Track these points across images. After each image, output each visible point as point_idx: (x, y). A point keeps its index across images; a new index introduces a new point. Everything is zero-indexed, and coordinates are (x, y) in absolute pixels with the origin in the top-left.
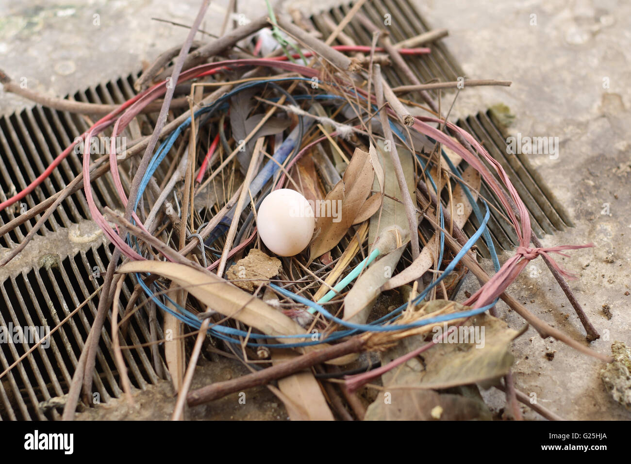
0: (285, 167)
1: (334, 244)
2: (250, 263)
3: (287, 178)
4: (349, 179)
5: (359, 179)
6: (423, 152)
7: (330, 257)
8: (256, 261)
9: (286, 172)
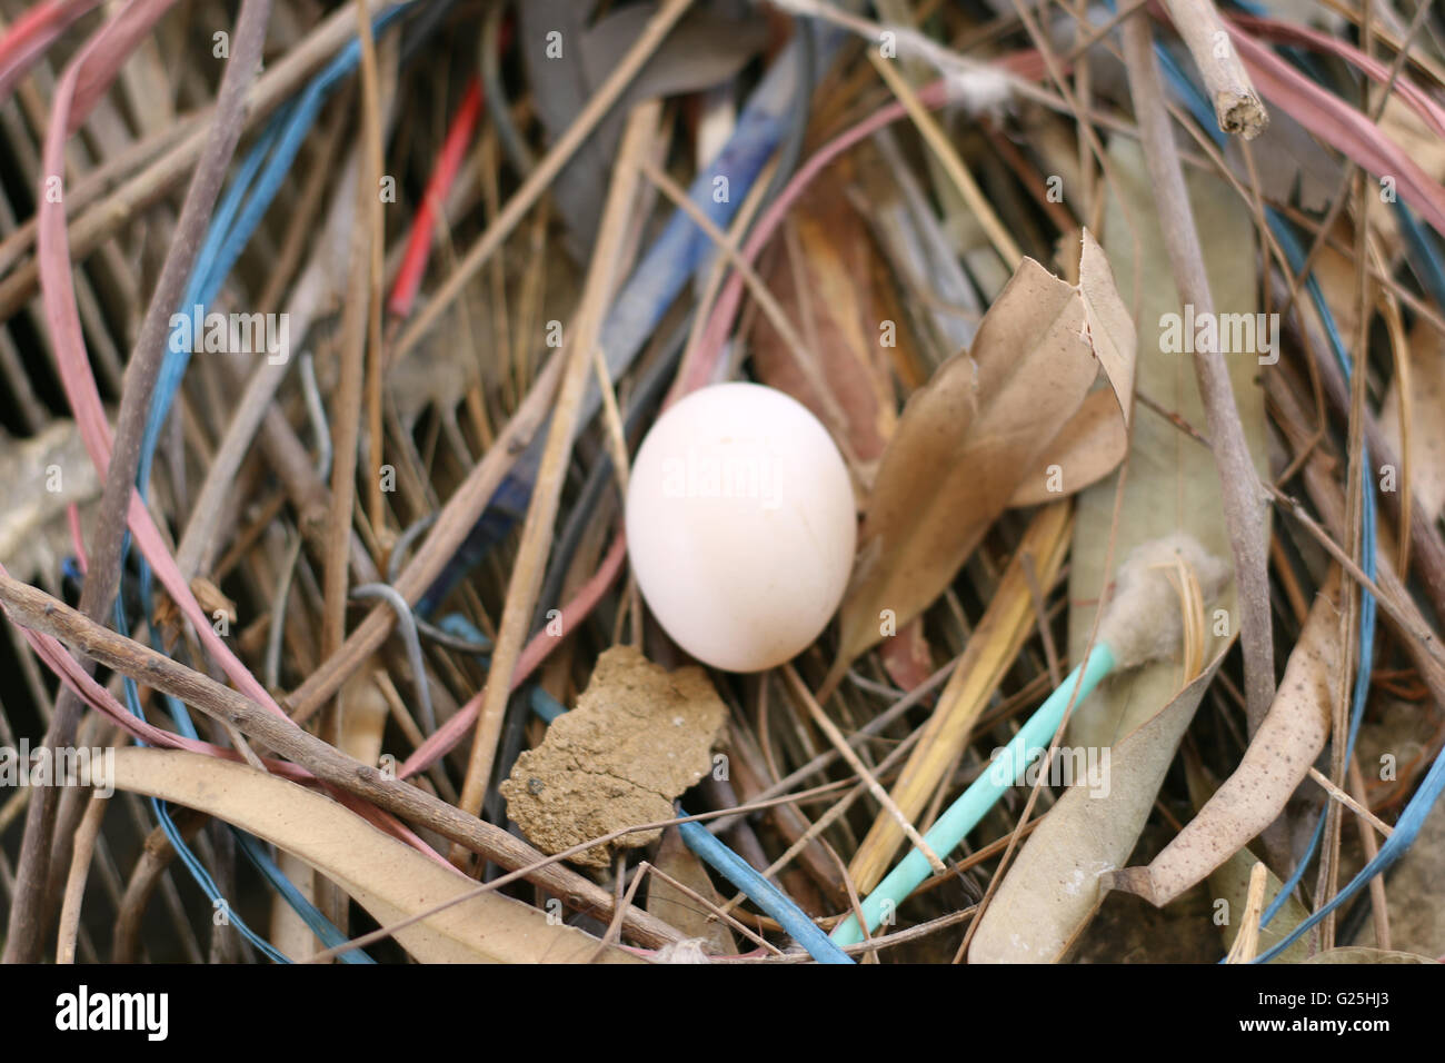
0: (743, 243)
1: (936, 583)
2: (597, 733)
3: (746, 294)
4: (995, 354)
5: (1036, 358)
6: (1295, 201)
7: (918, 647)
8: (624, 718)
9: (744, 265)
